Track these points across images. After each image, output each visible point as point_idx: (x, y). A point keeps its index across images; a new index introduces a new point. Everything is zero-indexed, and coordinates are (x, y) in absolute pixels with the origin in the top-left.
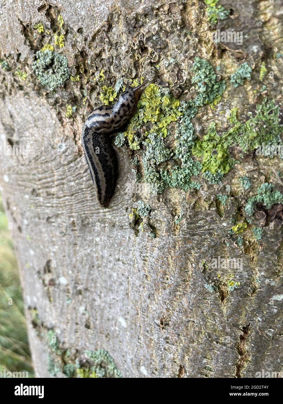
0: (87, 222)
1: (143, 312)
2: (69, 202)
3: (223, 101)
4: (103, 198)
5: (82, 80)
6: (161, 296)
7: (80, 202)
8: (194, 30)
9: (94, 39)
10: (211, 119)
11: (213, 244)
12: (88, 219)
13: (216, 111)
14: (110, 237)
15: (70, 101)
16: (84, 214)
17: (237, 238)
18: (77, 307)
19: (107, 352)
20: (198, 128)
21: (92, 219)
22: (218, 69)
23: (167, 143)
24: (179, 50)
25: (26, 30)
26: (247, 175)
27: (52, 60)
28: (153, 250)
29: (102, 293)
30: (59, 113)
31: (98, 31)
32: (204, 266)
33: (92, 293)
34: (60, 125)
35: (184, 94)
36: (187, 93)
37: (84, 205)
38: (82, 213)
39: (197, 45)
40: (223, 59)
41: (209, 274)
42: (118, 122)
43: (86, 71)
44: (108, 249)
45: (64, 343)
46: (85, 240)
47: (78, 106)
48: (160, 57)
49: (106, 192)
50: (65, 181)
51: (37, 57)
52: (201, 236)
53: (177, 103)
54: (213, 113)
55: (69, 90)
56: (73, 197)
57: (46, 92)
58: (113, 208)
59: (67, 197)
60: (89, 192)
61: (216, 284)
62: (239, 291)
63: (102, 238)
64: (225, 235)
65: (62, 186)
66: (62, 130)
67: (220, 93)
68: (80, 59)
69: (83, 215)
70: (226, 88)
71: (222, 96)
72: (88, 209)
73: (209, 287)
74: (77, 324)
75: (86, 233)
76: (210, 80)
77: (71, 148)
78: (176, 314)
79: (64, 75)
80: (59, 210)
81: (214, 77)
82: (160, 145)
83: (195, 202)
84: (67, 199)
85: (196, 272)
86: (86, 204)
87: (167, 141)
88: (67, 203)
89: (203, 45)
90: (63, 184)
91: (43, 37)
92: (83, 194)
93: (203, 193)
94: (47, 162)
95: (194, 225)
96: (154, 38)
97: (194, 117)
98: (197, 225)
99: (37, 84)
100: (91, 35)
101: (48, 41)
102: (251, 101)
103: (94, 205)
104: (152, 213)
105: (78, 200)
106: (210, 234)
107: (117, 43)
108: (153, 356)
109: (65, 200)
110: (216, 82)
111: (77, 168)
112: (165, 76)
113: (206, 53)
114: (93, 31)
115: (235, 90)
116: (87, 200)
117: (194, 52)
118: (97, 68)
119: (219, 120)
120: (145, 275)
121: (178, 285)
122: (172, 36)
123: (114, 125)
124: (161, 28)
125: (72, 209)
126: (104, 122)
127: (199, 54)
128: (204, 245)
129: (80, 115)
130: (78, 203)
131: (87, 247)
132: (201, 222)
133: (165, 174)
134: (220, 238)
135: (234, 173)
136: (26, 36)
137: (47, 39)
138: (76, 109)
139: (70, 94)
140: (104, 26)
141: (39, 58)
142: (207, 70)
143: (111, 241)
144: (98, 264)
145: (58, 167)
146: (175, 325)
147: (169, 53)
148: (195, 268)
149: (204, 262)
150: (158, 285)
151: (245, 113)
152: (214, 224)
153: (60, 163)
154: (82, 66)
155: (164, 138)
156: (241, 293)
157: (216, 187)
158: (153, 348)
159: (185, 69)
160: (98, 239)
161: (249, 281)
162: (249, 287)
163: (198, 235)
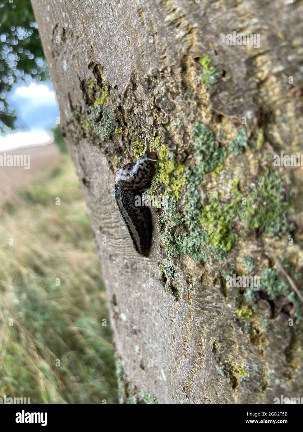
0: (135, 267)
1: (173, 372)
2: (122, 245)
3: (225, 169)
4: (140, 249)
5: (124, 132)
6: (183, 361)
8: (195, 92)
9: (125, 96)
10: (215, 187)
11: (220, 323)
12: (136, 264)
13: (219, 180)
15: (116, 152)
16: (133, 258)
17: (244, 323)
18: (134, 345)
19: (156, 399)
20: (203, 196)
21: (139, 264)
22: (218, 134)
23: (178, 207)
24: (184, 112)
25: (83, 85)
26: (250, 255)
27: (101, 113)
28: (176, 313)
29: (150, 339)
30: (110, 162)
31: (127, 90)
32: (214, 345)
33: (143, 335)
34: (112, 173)
35: (188, 160)
36: (191, 159)
38: (132, 257)
39: (197, 109)
40: (223, 124)
41: (220, 355)
42: (138, 183)
43: (126, 124)
44: (151, 298)
45: (127, 376)
46: (136, 284)
47: (123, 156)
48: (169, 118)
49: (141, 244)
50: (118, 224)
51: (89, 111)
52: (210, 312)
53: (181, 169)
54: (216, 181)
55: (115, 141)
56: (125, 241)
57: (99, 141)
59: (121, 240)
61: (227, 368)
62: (248, 384)
63: (147, 285)
64: (230, 318)
65: (117, 228)
66: (114, 177)
67: (221, 160)
68: (119, 113)
69: (133, 260)
70: (227, 155)
71: (223, 164)
73: (219, 369)
74: (134, 361)
75: (136, 277)
76: (208, 148)
78: (195, 386)
79: (109, 127)
80: (117, 251)
81: (212, 144)
82: (172, 208)
83: (203, 275)
84: (121, 242)
85: (208, 349)
87: (179, 204)
88: (121, 246)
89: (203, 108)
90: (118, 227)
91: (95, 91)
93: (209, 266)
94: (106, 204)
95: (203, 299)
96: (163, 99)
97: (199, 184)
98: (205, 299)
99: (93, 134)
100: (123, 93)
101: (99, 95)
102: (253, 171)
104: (175, 275)
105: (128, 244)
106: (218, 313)
107: (141, 100)
110: (215, 149)
112: (176, 137)
113: (206, 117)
114: (123, 89)
115: (236, 157)
117: (194, 116)
118: (133, 122)
119: (223, 189)
120: (172, 335)
121: (195, 357)
122: (178, 97)
123: (135, 185)
124: (168, 90)
125: (125, 251)
126: (126, 182)
127: (199, 118)
128: (213, 322)
130: (129, 247)
131: (137, 291)
132: (209, 298)
133: (179, 238)
134: (227, 320)
135: (238, 250)
136: (84, 90)
137: (98, 94)
138: (121, 160)
139: (115, 145)
140: (130, 85)
141: (91, 112)
142: (206, 136)
144: (146, 310)
147: (177, 114)
148: (207, 344)
149: (214, 341)
150: (181, 349)
151: (248, 184)
152: (220, 302)
154: (122, 120)
155: (177, 202)
156: (250, 386)
157: (220, 262)
159: (190, 133)
160: (144, 286)
161: (259, 375)
162: (259, 382)
163: (208, 310)
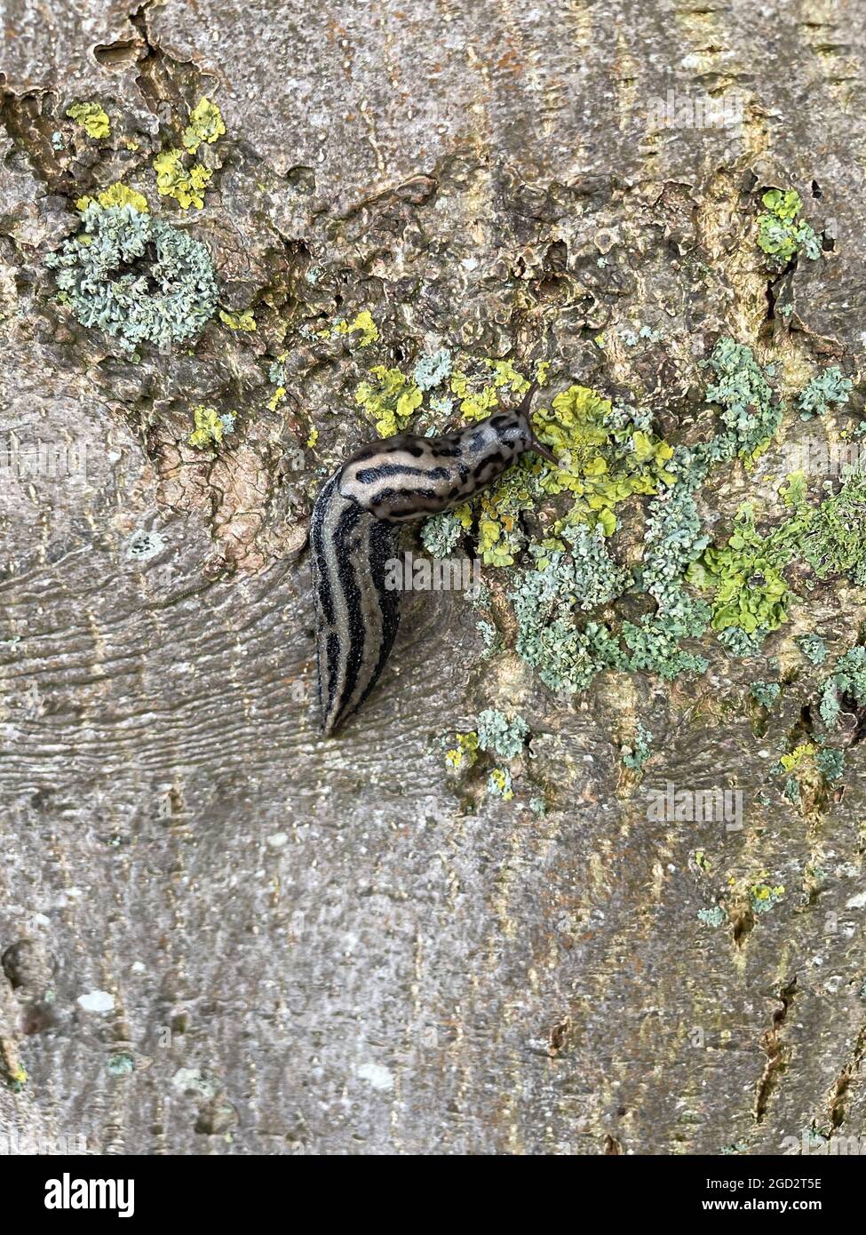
0: (237, 791)
1: (477, 1028)
3: (774, 451)
5: (263, 329)
6: (554, 969)
7: (213, 727)
8: (719, 266)
9: (353, 214)
10: (738, 493)
12: (243, 778)
13: (753, 475)
14: (334, 826)
15: (215, 396)
16: (227, 764)
18: (158, 1079)
20: (709, 515)
21: (260, 777)
22: (772, 372)
23: (615, 552)
24: (670, 307)
26: (818, 630)
27: (150, 245)
28: (538, 848)
29: (283, 1005)
30: (151, 430)
31: (384, 196)
33: (236, 1014)
34: (146, 469)
35: (683, 427)
36: (688, 425)
37: (230, 735)
38: (219, 761)
40: (782, 349)
41: (711, 881)
43: (289, 303)
44: (326, 865)
46: (222, 849)
47: (238, 411)
48: (609, 316)
50: (146, 661)
53: (667, 451)
54: (745, 479)
56: (179, 714)
57: (102, 353)
58: (362, 735)
59: (151, 716)
60: (255, 691)
63: (301, 833)
64: (762, 780)
66: (153, 485)
68: (281, 262)
69: (223, 770)
70: (783, 419)
71: (773, 439)
72: (246, 745)
73: (711, 916)
75: (228, 825)
76: (760, 401)
77: (189, 550)
78: (604, 1006)
80: (106, 763)
81: (767, 394)
82: (600, 557)
84: (152, 722)
85: (677, 885)
86: (236, 733)
87: (615, 546)
88: (149, 736)
90: (138, 670)
91: (105, 154)
92: (230, 700)
93: (717, 681)
94: (60, 596)
95: (686, 766)
96: (601, 262)
97: (700, 488)
98: (694, 763)
99: (61, 319)
100: (348, 201)
101: (123, 171)
103: (276, 731)
104: (536, 744)
105: (203, 720)
107: (448, 243)
108: (508, 1143)
109: (142, 726)
111: (210, 616)
112: (618, 368)
113: (748, 328)
114: (361, 192)
116: (243, 719)
117: (719, 322)
118: (339, 300)
119: (760, 497)
120: (494, 920)
122: (653, 267)
124: (626, 240)
125: (170, 753)
126: (431, 495)
127: (731, 329)
129: (254, 443)
130: (201, 731)
131: (226, 871)
132: (705, 756)
134: (750, 789)
138: (237, 424)
140: (413, 187)
142: (754, 374)
143: (340, 839)
144: (276, 916)
145: (122, 613)
146: (600, 1037)
147: (635, 310)
148: (676, 874)
151: (818, 482)
152: (736, 756)
153: (134, 598)
155: (607, 539)
157: (747, 664)
158: (514, 1119)
159: (681, 360)
160: (279, 839)
161: (801, 879)
162: (802, 891)
